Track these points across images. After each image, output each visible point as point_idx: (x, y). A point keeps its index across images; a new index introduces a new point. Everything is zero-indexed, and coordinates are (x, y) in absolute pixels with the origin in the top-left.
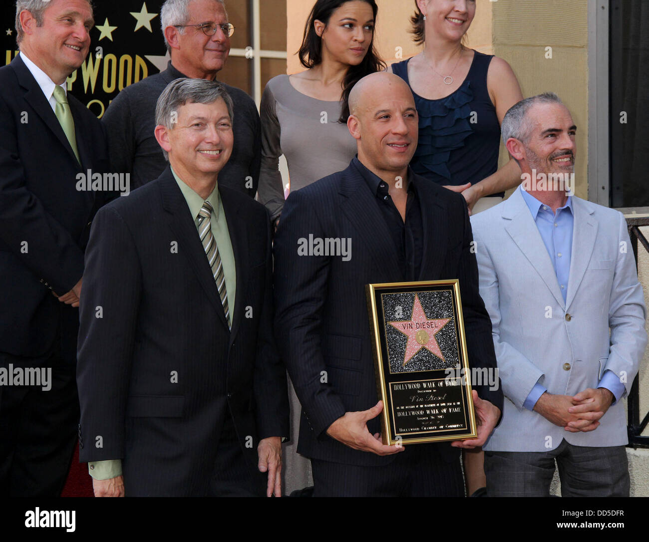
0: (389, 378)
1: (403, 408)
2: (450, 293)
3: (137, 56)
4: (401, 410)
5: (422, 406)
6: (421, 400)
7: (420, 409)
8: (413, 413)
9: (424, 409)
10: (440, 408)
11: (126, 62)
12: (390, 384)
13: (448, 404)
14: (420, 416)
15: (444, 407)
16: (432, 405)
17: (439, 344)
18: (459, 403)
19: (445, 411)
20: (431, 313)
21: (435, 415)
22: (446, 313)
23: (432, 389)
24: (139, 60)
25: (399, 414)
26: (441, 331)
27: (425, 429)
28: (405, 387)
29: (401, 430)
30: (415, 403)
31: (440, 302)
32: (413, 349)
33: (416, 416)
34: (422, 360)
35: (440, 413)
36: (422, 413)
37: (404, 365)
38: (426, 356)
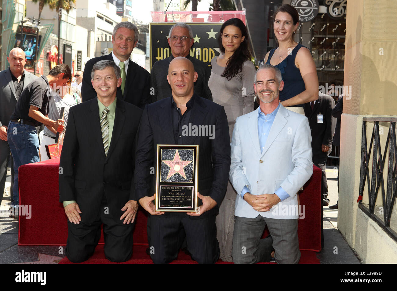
0: (160, 184)
1: (164, 196)
2: (193, 150)
3: (210, 48)
4: (163, 197)
5: (173, 197)
6: (173, 194)
7: (172, 198)
8: (169, 199)
9: (174, 198)
10: (182, 198)
11: (205, 51)
12: (160, 186)
13: (186, 197)
14: (172, 201)
15: (183, 198)
16: (178, 197)
17: (185, 171)
18: (190, 197)
19: (183, 199)
20: (183, 158)
21: (179, 201)
22: (190, 159)
23: (179, 190)
24: (211, 50)
25: (163, 199)
26: (187, 166)
27: (173, 206)
28: (167, 188)
29: (162, 205)
30: (170, 195)
31: (188, 154)
32: (172, 173)
33: (170, 200)
34: (176, 177)
35: (181, 200)
36: (173, 199)
37: (167, 179)
38: (178, 176)
